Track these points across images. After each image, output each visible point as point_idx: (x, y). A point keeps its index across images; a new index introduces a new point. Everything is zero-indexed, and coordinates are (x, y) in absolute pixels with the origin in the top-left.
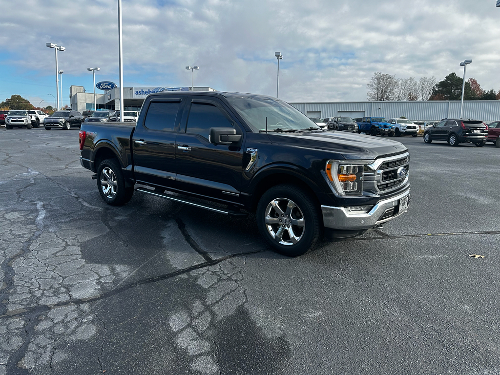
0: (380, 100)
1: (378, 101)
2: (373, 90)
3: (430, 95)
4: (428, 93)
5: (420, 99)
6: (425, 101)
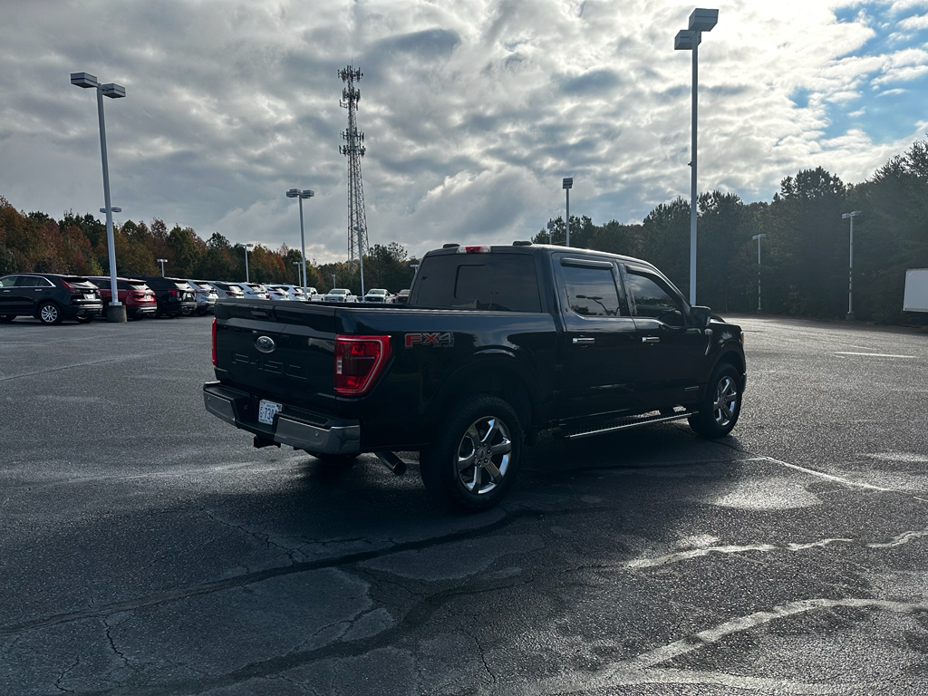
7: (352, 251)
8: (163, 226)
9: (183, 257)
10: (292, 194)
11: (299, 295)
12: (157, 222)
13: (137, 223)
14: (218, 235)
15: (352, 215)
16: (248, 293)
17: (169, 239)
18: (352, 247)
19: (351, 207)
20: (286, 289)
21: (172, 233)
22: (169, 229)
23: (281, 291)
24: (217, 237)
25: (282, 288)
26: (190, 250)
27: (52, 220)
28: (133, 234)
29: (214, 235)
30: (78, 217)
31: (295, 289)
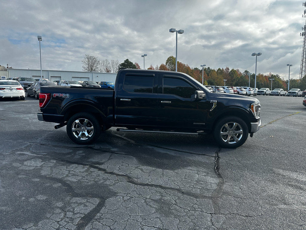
0: (90, 71)
1: (89, 72)
2: (86, 65)
3: (117, 70)
4: (116, 69)
5: (112, 72)
6: (115, 73)
7: (302, 74)
8: (228, 69)
9: (233, 79)
10: (253, 55)
11: (251, 90)
12: (227, 68)
13: (221, 69)
14: (247, 71)
15: (303, 59)
16: (226, 90)
17: (230, 73)
18: (302, 72)
19: (303, 56)
20: (245, 88)
21: (231, 71)
22: (230, 70)
23: (243, 89)
24: (246, 72)
25: (243, 88)
26: (236, 76)
27: (199, 70)
28: (220, 72)
29: (245, 71)
30: (205, 68)
31: (249, 88)
